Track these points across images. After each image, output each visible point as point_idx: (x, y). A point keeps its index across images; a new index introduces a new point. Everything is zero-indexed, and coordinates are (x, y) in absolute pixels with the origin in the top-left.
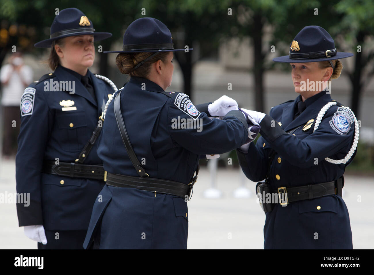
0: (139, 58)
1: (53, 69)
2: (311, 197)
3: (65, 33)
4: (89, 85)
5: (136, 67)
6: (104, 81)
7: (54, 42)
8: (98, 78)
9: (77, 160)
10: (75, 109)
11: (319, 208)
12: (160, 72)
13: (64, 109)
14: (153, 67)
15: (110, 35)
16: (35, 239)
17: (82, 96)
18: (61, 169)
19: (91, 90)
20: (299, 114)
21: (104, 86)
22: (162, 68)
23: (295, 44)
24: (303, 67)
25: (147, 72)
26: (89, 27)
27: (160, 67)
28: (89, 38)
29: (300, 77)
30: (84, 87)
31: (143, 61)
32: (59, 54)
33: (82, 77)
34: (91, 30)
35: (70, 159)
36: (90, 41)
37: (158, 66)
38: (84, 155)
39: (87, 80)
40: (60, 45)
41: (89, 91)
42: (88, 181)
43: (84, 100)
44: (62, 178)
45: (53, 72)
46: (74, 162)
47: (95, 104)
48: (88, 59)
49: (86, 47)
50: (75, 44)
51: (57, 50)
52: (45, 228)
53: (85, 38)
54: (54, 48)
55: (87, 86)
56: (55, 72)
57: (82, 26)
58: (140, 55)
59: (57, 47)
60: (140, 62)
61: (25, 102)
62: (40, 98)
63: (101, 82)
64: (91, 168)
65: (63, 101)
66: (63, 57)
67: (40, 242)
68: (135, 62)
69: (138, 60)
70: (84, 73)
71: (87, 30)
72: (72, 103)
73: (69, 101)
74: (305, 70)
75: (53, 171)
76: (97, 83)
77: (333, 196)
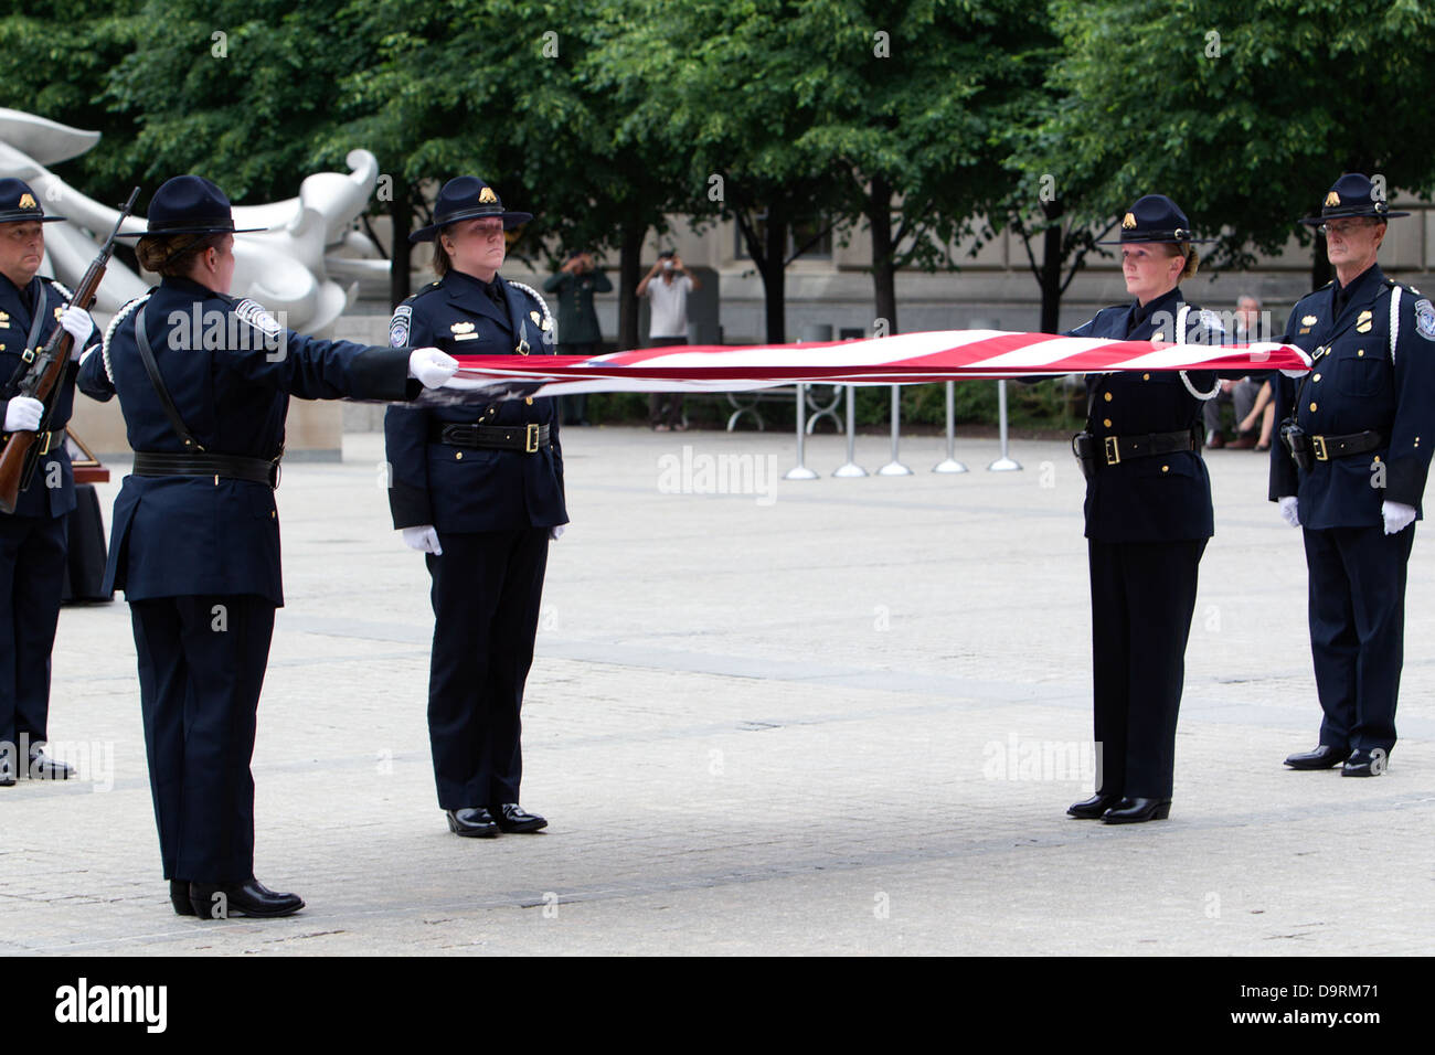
0: (177, 244)
1: (441, 273)
2: (1154, 452)
3: (457, 215)
4: (500, 299)
5: (171, 260)
6: (523, 291)
7: (440, 232)
8: (514, 287)
9: (482, 419)
10: (475, 336)
11: (1166, 468)
12: (212, 267)
13: (457, 338)
14: (199, 259)
15: (529, 217)
16: (421, 548)
17: (488, 315)
18: (455, 435)
19: (502, 305)
20: (1135, 327)
21: (524, 300)
22: (216, 261)
23: (1130, 219)
24: (1142, 253)
25: (190, 268)
26: (494, 204)
27: (212, 260)
28: (495, 222)
29: (1136, 268)
30: (491, 303)
31: (183, 249)
32: (448, 250)
33: (486, 284)
34: (497, 210)
35: (467, 417)
36: (498, 227)
37: (209, 257)
38: (492, 411)
39: (495, 289)
40: (448, 235)
41: (498, 307)
42: (500, 453)
43: (490, 322)
44: (459, 449)
45: (440, 278)
46: (476, 422)
47: (508, 327)
48: (494, 257)
49: (491, 236)
50: (473, 232)
51: (445, 246)
52: (436, 529)
53: (489, 222)
54: (440, 242)
55: (496, 300)
56: (444, 279)
57: (483, 204)
58: (178, 239)
59: (444, 238)
60: (177, 252)
61: (396, 329)
62: (420, 322)
63: (516, 292)
64: (505, 431)
65: (458, 325)
66: (455, 255)
67: (430, 552)
68: (169, 251)
69: (175, 247)
70: (489, 278)
71: (493, 210)
72: (472, 327)
73: (466, 324)
74: (1143, 257)
75: (444, 439)
76: (511, 294)
77: (1187, 453)
